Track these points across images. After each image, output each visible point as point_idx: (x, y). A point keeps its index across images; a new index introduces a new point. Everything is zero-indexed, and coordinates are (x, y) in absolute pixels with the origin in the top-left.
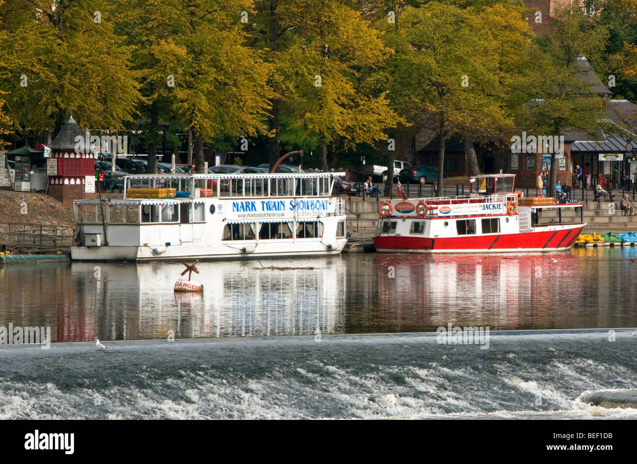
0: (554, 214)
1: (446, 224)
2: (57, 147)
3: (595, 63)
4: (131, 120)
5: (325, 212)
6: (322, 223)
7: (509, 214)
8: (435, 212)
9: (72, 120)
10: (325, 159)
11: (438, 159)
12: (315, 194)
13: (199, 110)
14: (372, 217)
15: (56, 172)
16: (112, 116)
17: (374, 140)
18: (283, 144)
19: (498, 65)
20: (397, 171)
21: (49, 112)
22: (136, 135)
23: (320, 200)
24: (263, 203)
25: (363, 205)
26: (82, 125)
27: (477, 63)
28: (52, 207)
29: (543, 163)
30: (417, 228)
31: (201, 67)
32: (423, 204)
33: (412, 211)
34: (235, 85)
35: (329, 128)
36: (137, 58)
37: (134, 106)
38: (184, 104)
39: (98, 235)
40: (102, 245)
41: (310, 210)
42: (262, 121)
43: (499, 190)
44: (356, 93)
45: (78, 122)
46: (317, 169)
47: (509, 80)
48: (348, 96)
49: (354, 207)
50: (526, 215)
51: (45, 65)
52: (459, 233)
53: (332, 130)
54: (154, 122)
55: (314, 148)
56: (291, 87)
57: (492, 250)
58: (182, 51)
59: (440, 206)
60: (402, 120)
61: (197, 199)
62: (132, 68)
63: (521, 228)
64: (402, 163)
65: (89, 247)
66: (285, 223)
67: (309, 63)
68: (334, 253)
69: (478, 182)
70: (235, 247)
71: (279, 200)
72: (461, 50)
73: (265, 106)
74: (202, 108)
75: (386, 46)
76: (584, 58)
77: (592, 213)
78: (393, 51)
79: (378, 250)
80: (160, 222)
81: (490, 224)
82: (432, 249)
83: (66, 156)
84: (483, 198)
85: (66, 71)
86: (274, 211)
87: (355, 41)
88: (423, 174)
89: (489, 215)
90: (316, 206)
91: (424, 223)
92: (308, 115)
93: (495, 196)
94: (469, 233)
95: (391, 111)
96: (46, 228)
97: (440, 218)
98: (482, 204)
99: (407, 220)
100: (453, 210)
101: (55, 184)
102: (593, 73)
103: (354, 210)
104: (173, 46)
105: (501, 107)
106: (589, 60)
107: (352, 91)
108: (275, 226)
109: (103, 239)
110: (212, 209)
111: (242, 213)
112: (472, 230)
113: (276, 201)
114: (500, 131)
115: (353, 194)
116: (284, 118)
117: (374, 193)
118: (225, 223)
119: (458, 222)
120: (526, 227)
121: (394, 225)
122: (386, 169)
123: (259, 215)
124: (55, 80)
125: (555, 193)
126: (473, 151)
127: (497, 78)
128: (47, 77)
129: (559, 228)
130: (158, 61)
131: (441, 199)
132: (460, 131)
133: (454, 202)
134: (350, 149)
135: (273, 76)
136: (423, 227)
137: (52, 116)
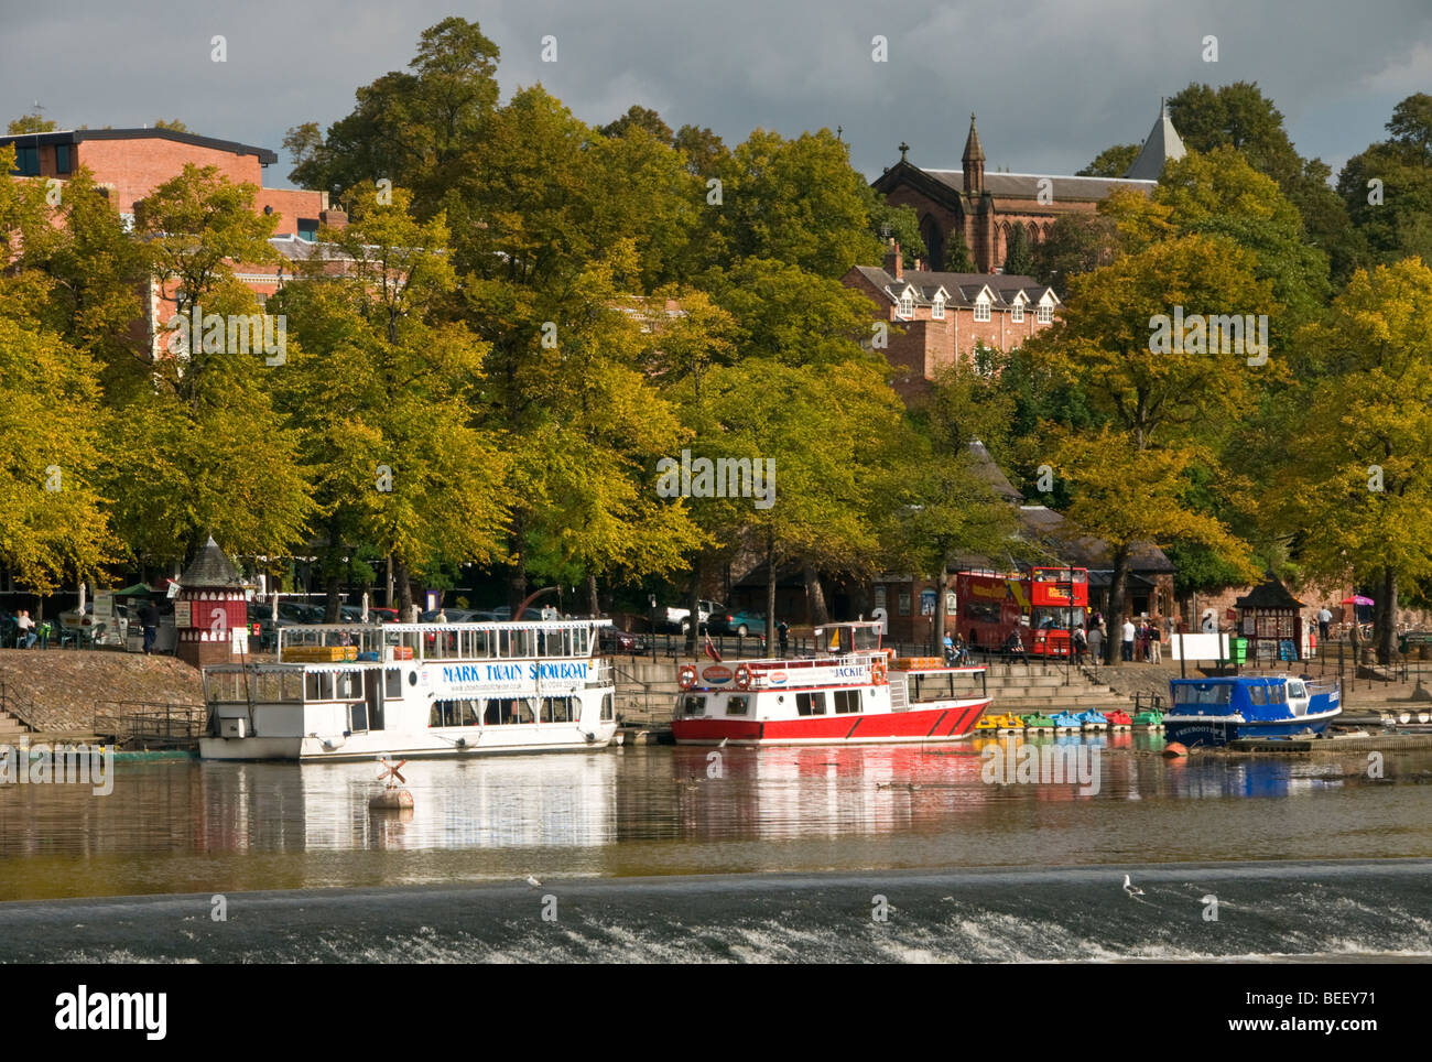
0: (942, 683)
1: (781, 699)
2: (189, 584)
3: (995, 450)
4: (300, 541)
5: (583, 682)
6: (579, 700)
7: (874, 683)
8: (763, 681)
9: (212, 543)
10: (594, 598)
11: (766, 597)
12: (568, 653)
13: (404, 526)
14: (668, 688)
15: (188, 623)
16: (271, 534)
17: (667, 568)
18: (530, 576)
19: (851, 455)
20: (703, 616)
21: (177, 531)
22: (307, 564)
23: (575, 663)
24: (489, 668)
25: (654, 670)
26: (227, 551)
27: (820, 449)
28: (183, 676)
29: (923, 603)
30: (737, 706)
31: (404, 459)
32: (745, 669)
33: (728, 680)
34: (457, 486)
35: (599, 552)
36: (308, 447)
37: (304, 521)
38: (380, 516)
39: (241, 721)
40: (247, 736)
41: (560, 679)
42: (497, 541)
43: (859, 647)
44: (641, 497)
45: (222, 546)
46: (568, 616)
47: (871, 477)
48: (627, 502)
49: (641, 673)
50: (900, 684)
51: (170, 458)
52: (801, 713)
53: (603, 553)
54: (335, 543)
55: (576, 582)
56: (542, 490)
57: (850, 740)
58: (376, 436)
59: (770, 672)
60: (711, 538)
61: (389, 663)
62: (300, 463)
63: (894, 704)
64: (711, 604)
65: (227, 739)
66: (523, 700)
67: (568, 451)
68: (597, 745)
69: (828, 634)
70: (448, 737)
71: (513, 664)
72: (796, 431)
73: (503, 518)
74: (408, 523)
75: (683, 425)
76: (979, 443)
77: (999, 682)
78: (693, 433)
79: (679, 741)
80: (335, 698)
81: (848, 700)
82: (761, 738)
83: (204, 597)
84: (834, 658)
85: (203, 466)
86: (505, 681)
87: (636, 417)
88: (741, 621)
89: (845, 685)
90: (568, 673)
91: (748, 698)
92: (568, 532)
93: (853, 656)
94: (816, 712)
95: (694, 525)
96: (175, 709)
97: (771, 689)
98: (834, 668)
99: (722, 695)
100: (790, 678)
101: (187, 641)
102: (993, 465)
103: (641, 680)
104: (361, 428)
105: (859, 518)
106: (987, 446)
107: (634, 495)
108: (507, 703)
109: (249, 726)
110: (413, 679)
111: (457, 683)
112: (821, 710)
113: (509, 664)
114: (858, 555)
115: (639, 653)
116: (530, 537)
117: (670, 650)
118: (433, 700)
119: (798, 696)
120: (902, 704)
121: (702, 702)
122: (686, 613)
123: (485, 687)
124: (186, 481)
125: (943, 650)
126: (818, 587)
127: (850, 474)
128: (173, 476)
129: (950, 705)
130: (339, 450)
131: (772, 660)
132: (797, 555)
133: (792, 666)
134: (633, 582)
135: (513, 472)
136: (746, 705)
137: (182, 537)
